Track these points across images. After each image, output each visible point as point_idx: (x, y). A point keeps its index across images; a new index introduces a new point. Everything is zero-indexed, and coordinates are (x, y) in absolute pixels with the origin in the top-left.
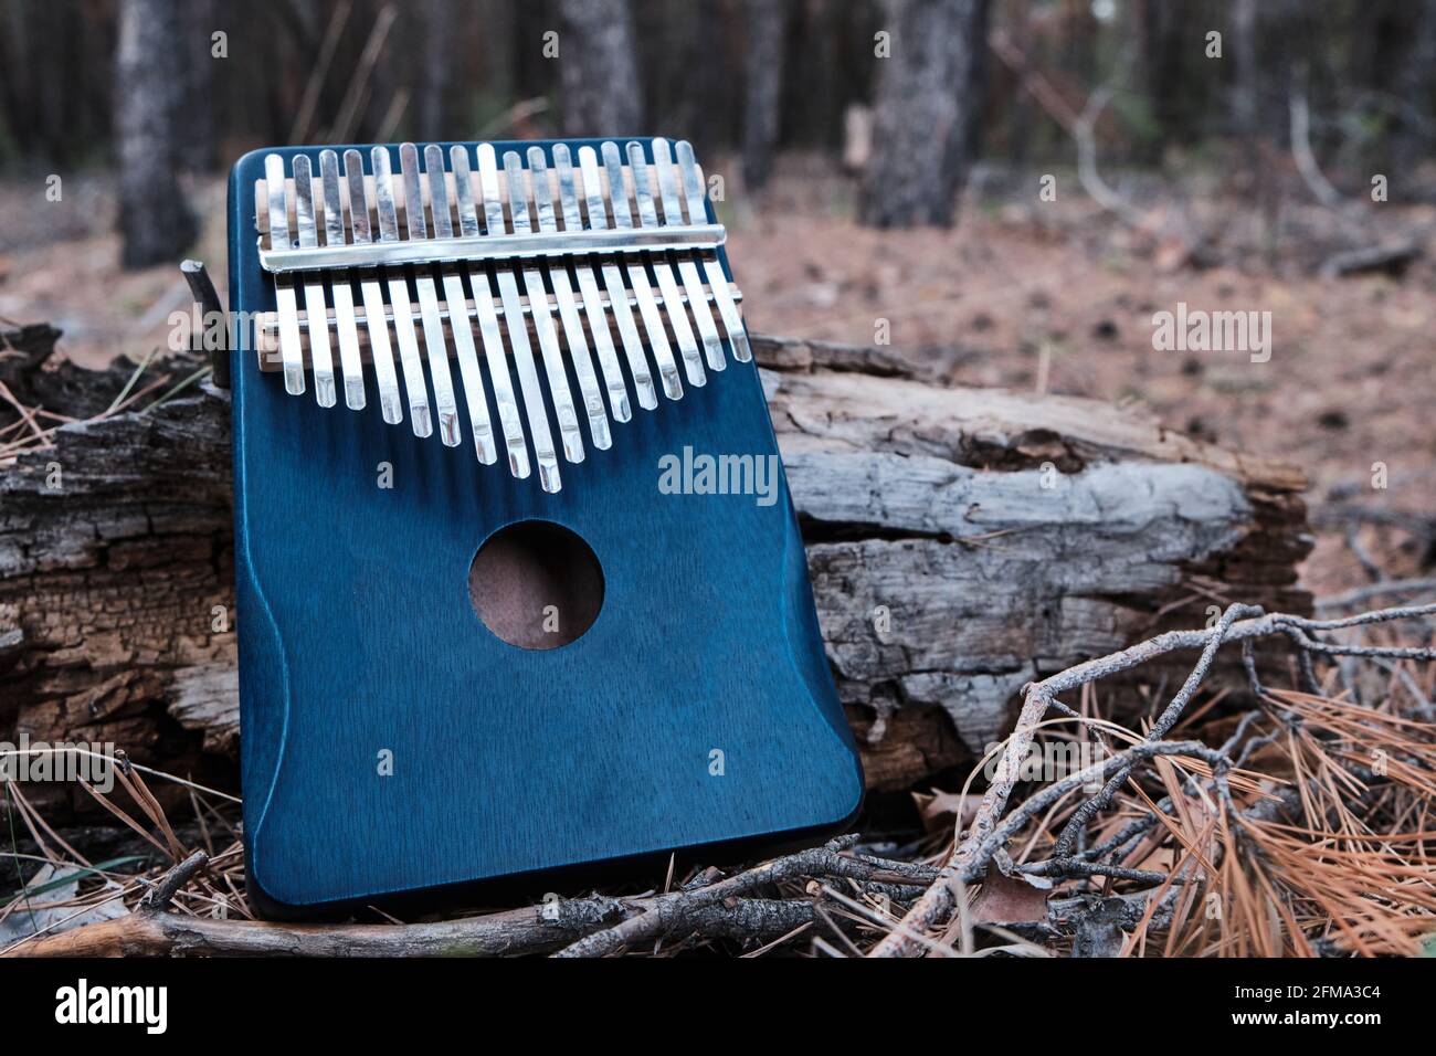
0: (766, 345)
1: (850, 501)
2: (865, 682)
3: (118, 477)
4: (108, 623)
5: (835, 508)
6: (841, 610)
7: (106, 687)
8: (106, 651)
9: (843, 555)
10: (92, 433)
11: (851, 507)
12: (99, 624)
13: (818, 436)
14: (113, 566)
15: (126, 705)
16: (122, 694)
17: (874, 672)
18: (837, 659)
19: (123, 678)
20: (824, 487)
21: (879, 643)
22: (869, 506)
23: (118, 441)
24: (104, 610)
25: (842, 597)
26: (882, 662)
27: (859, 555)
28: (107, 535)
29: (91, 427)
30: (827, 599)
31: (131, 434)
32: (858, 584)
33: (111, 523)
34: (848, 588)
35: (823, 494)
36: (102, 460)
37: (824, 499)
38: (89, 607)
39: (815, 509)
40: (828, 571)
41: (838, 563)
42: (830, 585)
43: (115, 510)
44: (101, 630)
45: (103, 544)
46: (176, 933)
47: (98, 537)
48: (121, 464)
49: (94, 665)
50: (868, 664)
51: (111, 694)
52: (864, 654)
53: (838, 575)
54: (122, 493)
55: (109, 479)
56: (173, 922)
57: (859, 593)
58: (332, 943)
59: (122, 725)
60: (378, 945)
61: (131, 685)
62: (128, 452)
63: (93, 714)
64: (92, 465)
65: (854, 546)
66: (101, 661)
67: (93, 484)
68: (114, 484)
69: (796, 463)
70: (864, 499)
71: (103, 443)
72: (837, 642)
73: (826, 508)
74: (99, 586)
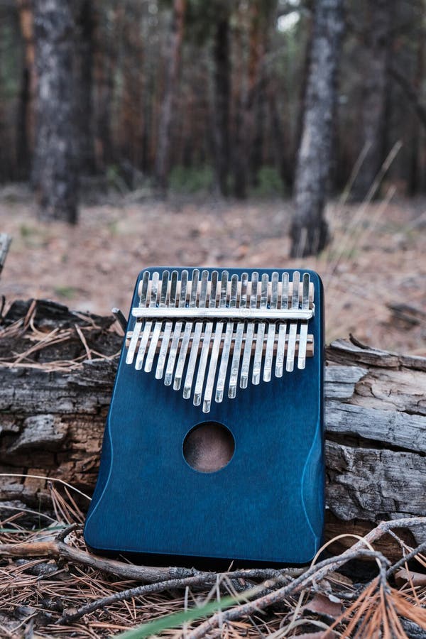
0: (372, 356)
1: (379, 431)
2: (373, 512)
3: (103, 382)
4: (97, 436)
5: (371, 433)
6: (367, 479)
7: (89, 460)
8: (92, 446)
9: (371, 454)
10: (94, 365)
11: (378, 434)
12: (94, 436)
13: (381, 399)
14: (102, 414)
15: (93, 468)
16: (93, 463)
17: (378, 508)
18: (360, 499)
19: (94, 457)
20: (368, 423)
21: (383, 496)
22: (387, 435)
23: (102, 368)
24: (97, 431)
25: (369, 473)
26: (382, 504)
27: (378, 456)
28: (102, 402)
29: (93, 362)
30: (361, 472)
31: (107, 367)
32: (377, 468)
33: (103, 398)
34: (372, 469)
35: (367, 426)
36: (98, 375)
37: (367, 429)
38: (93, 429)
39: (362, 432)
40: (363, 461)
41: (368, 458)
42: (364, 466)
43: (105, 393)
44: (94, 438)
45: (99, 406)
46: (62, 550)
47: (98, 403)
48: (104, 377)
49: (87, 451)
50: (375, 505)
51: (89, 462)
52: (374, 500)
53: (367, 463)
54: (106, 388)
55: (100, 382)
56: (63, 546)
57: (378, 472)
58: (105, 565)
59: (92, 475)
60: (118, 569)
61: (96, 461)
62: (106, 373)
63: (83, 469)
64: (95, 377)
65: (377, 451)
66: (90, 450)
67: (96, 383)
68: (102, 384)
69: (358, 411)
70: (386, 431)
71: (97, 368)
72: (362, 492)
73: (367, 433)
74: (97, 421)
